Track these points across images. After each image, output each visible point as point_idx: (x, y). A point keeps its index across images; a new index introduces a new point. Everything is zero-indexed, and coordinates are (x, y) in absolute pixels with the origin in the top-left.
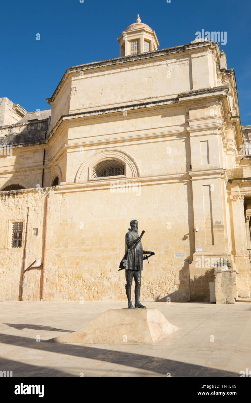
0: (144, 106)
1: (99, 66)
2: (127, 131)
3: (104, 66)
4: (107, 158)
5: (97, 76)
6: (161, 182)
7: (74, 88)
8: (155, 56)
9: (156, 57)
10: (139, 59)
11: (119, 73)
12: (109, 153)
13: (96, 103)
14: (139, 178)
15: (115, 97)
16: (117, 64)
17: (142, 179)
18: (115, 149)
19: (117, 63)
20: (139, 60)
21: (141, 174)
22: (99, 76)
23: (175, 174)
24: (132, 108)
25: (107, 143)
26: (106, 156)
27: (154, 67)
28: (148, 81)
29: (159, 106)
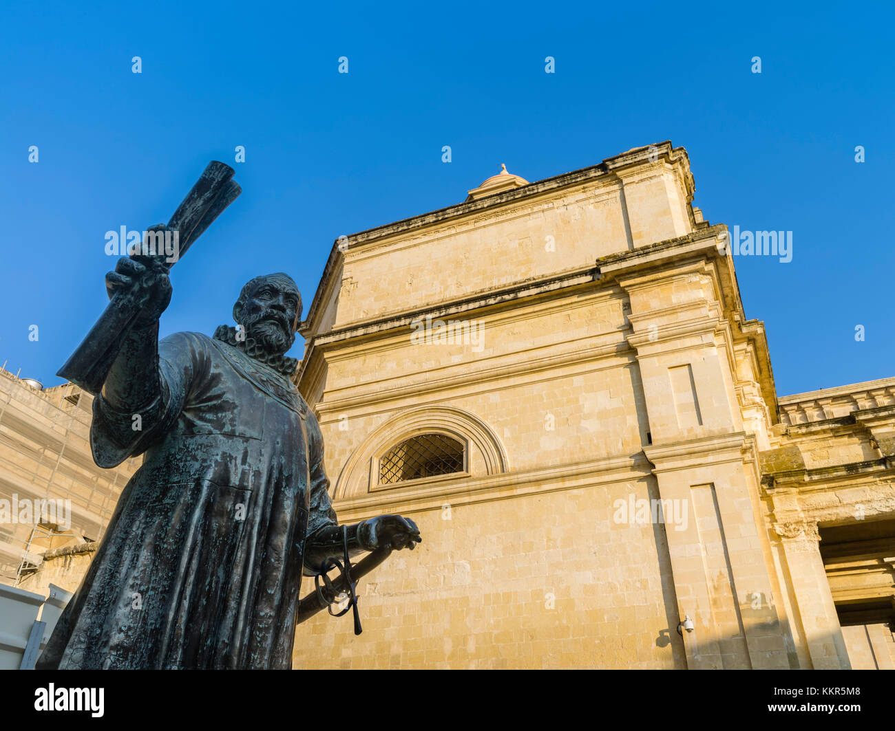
0: (512, 296)
1: (405, 227)
2: (472, 360)
3: (418, 226)
4: (419, 429)
5: (401, 249)
6: (568, 484)
7: (350, 280)
8: (536, 191)
9: (538, 193)
10: (499, 201)
11: (453, 238)
12: (425, 416)
13: (398, 305)
14: (504, 476)
15: (442, 287)
16: (446, 218)
17: (512, 477)
18: (441, 405)
19: (446, 216)
20: (498, 204)
21: (509, 465)
22: (405, 248)
23: (605, 459)
24: (483, 303)
25: (419, 393)
26: (416, 424)
27: (535, 216)
28: (520, 245)
29: (550, 291)
